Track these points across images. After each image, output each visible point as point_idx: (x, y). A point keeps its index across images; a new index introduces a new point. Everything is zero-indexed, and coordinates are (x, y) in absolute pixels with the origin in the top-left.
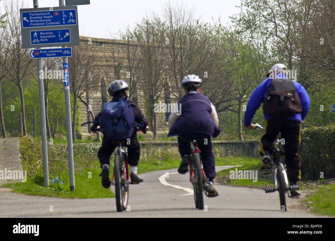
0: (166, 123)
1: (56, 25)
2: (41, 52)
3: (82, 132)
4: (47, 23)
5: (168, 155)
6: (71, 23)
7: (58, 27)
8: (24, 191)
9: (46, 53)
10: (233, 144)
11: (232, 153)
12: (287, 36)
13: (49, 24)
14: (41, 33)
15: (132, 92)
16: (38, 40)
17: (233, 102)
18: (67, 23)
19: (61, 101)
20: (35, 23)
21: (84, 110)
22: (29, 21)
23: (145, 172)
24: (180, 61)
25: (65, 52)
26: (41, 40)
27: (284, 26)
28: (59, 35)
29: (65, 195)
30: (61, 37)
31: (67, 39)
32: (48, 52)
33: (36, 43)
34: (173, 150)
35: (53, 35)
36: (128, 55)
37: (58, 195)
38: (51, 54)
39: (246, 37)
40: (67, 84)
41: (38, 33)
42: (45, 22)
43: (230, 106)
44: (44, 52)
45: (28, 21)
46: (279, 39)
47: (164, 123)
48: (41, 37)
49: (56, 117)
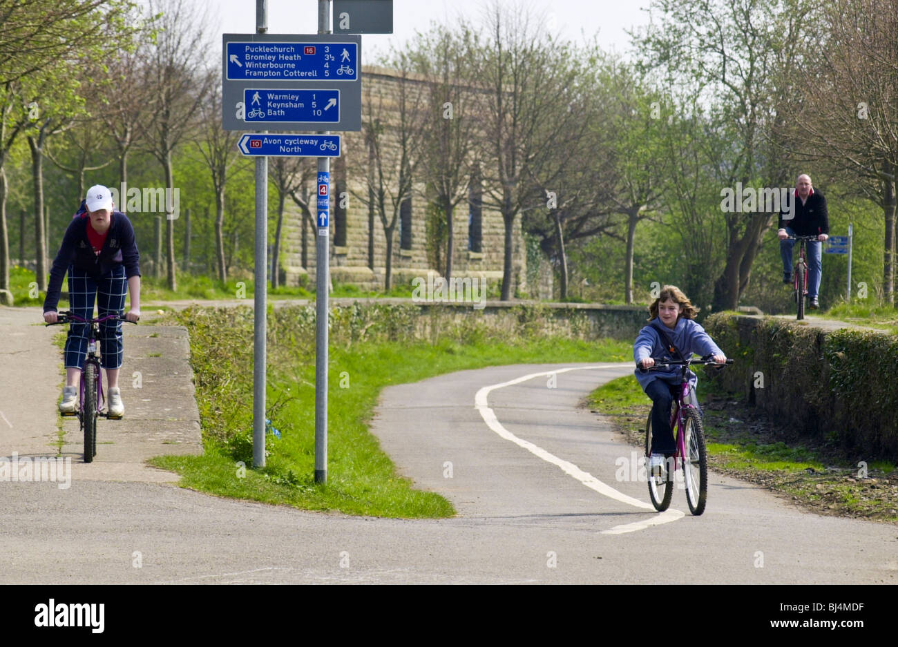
0: (468, 255)
1: (307, 77)
2: (266, 141)
3: (287, 265)
4: (286, 73)
5: (476, 331)
6: (345, 76)
7: (312, 83)
8: (210, 487)
9: (279, 145)
10: (615, 312)
11: (611, 333)
12: (748, 83)
13: (291, 74)
14: (270, 96)
15: (405, 186)
16: (260, 113)
17: (616, 217)
18: (333, 75)
19: (248, 194)
20: (257, 69)
21: (295, 218)
22: (244, 65)
23: (432, 376)
24: (512, 121)
25: (324, 145)
26: (270, 112)
27: (741, 61)
28: (313, 103)
29: (309, 500)
30: (316, 109)
31: (332, 115)
32: (283, 142)
33: (257, 118)
34: (488, 320)
35: (297, 102)
36: (402, 103)
37: (292, 500)
38: (290, 147)
39: (657, 79)
40: (323, 224)
41: (263, 94)
42: (281, 70)
43: (609, 225)
44: (275, 142)
45: (240, 65)
46: (729, 89)
47: (465, 253)
48: (269, 104)
49: (235, 229)
